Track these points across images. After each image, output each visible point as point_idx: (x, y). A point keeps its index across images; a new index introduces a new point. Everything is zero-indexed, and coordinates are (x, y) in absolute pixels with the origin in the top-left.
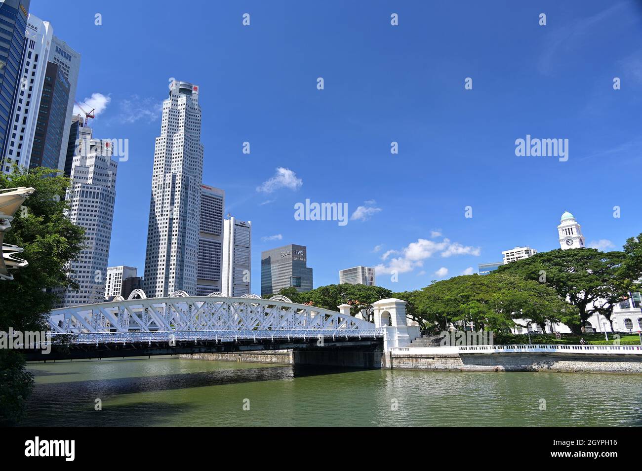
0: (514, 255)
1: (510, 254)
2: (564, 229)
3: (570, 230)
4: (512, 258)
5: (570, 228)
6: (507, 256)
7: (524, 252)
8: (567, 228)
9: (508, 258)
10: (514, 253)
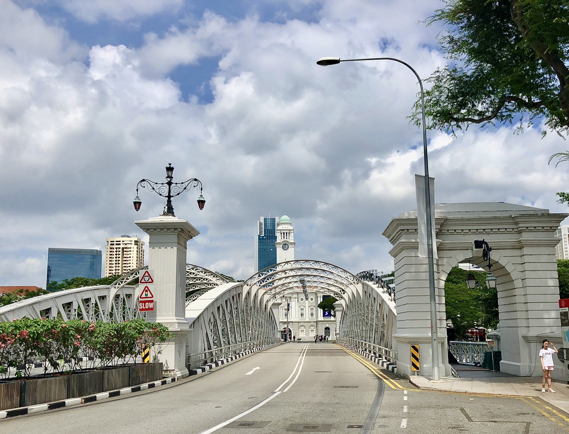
0: (120, 244)
1: (115, 243)
2: (282, 232)
3: (285, 234)
4: (116, 248)
5: (288, 232)
6: (111, 244)
7: (133, 242)
8: (285, 232)
9: (111, 246)
10: (121, 243)
